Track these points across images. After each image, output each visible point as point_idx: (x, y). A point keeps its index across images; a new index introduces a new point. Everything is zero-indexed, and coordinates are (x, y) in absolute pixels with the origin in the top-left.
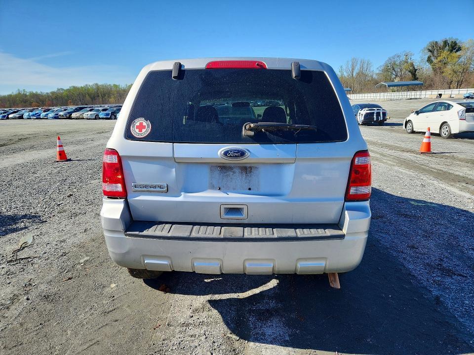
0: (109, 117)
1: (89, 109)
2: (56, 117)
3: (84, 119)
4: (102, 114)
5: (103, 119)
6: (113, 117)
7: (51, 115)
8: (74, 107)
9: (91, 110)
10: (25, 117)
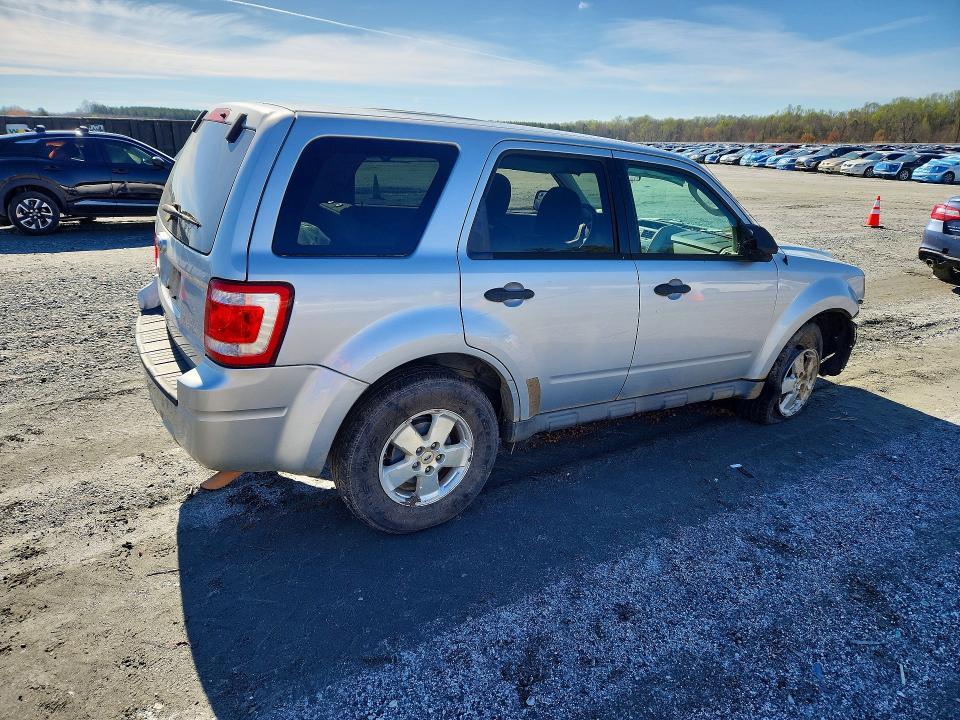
0: (896, 173)
1: (860, 153)
2: (790, 167)
3: (839, 173)
4: (881, 166)
5: (880, 176)
6: (905, 175)
7: (784, 160)
8: (833, 147)
9: (863, 156)
10: (743, 162)
